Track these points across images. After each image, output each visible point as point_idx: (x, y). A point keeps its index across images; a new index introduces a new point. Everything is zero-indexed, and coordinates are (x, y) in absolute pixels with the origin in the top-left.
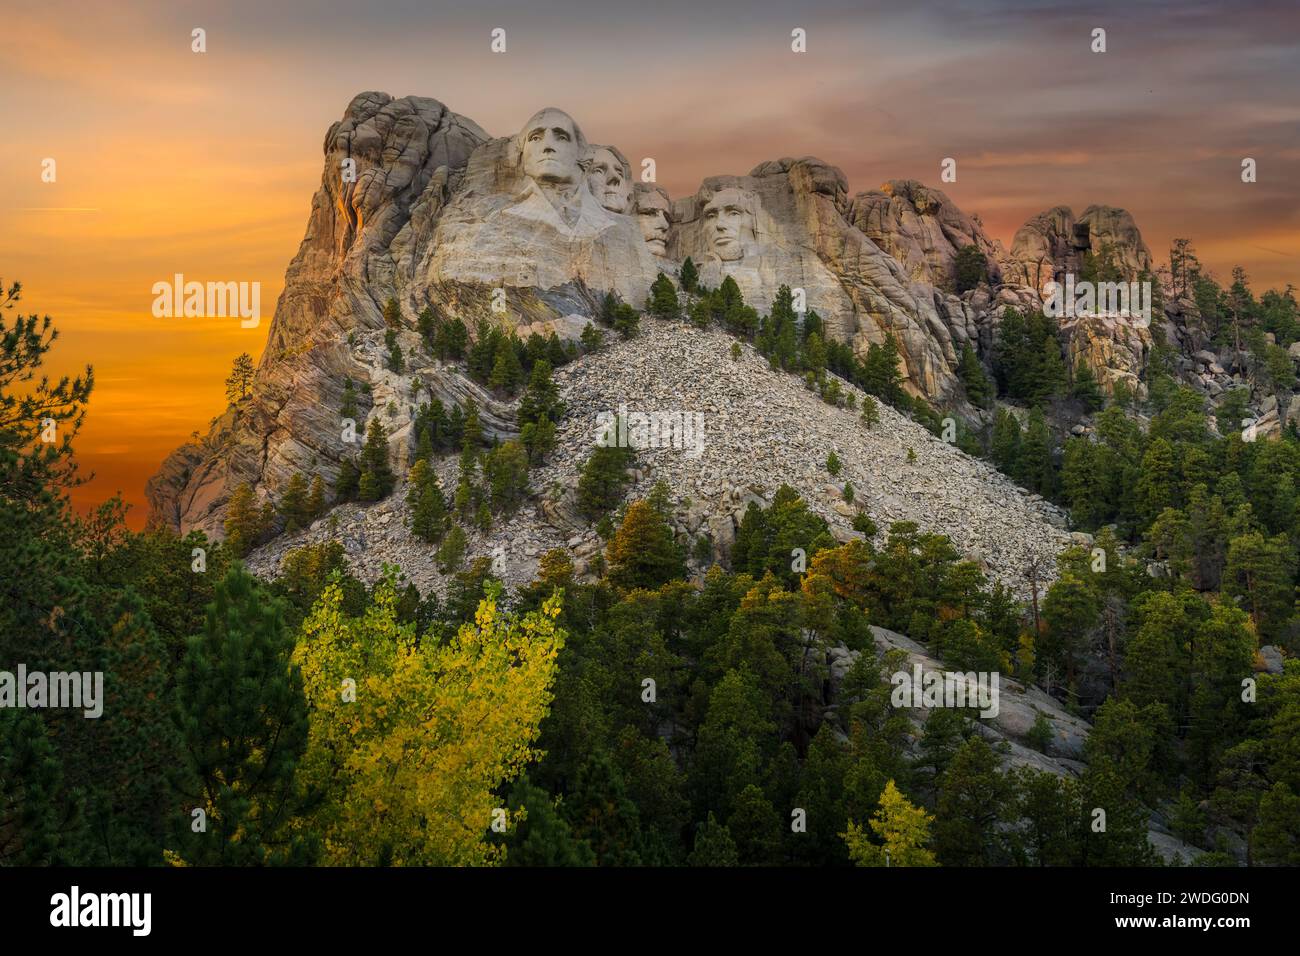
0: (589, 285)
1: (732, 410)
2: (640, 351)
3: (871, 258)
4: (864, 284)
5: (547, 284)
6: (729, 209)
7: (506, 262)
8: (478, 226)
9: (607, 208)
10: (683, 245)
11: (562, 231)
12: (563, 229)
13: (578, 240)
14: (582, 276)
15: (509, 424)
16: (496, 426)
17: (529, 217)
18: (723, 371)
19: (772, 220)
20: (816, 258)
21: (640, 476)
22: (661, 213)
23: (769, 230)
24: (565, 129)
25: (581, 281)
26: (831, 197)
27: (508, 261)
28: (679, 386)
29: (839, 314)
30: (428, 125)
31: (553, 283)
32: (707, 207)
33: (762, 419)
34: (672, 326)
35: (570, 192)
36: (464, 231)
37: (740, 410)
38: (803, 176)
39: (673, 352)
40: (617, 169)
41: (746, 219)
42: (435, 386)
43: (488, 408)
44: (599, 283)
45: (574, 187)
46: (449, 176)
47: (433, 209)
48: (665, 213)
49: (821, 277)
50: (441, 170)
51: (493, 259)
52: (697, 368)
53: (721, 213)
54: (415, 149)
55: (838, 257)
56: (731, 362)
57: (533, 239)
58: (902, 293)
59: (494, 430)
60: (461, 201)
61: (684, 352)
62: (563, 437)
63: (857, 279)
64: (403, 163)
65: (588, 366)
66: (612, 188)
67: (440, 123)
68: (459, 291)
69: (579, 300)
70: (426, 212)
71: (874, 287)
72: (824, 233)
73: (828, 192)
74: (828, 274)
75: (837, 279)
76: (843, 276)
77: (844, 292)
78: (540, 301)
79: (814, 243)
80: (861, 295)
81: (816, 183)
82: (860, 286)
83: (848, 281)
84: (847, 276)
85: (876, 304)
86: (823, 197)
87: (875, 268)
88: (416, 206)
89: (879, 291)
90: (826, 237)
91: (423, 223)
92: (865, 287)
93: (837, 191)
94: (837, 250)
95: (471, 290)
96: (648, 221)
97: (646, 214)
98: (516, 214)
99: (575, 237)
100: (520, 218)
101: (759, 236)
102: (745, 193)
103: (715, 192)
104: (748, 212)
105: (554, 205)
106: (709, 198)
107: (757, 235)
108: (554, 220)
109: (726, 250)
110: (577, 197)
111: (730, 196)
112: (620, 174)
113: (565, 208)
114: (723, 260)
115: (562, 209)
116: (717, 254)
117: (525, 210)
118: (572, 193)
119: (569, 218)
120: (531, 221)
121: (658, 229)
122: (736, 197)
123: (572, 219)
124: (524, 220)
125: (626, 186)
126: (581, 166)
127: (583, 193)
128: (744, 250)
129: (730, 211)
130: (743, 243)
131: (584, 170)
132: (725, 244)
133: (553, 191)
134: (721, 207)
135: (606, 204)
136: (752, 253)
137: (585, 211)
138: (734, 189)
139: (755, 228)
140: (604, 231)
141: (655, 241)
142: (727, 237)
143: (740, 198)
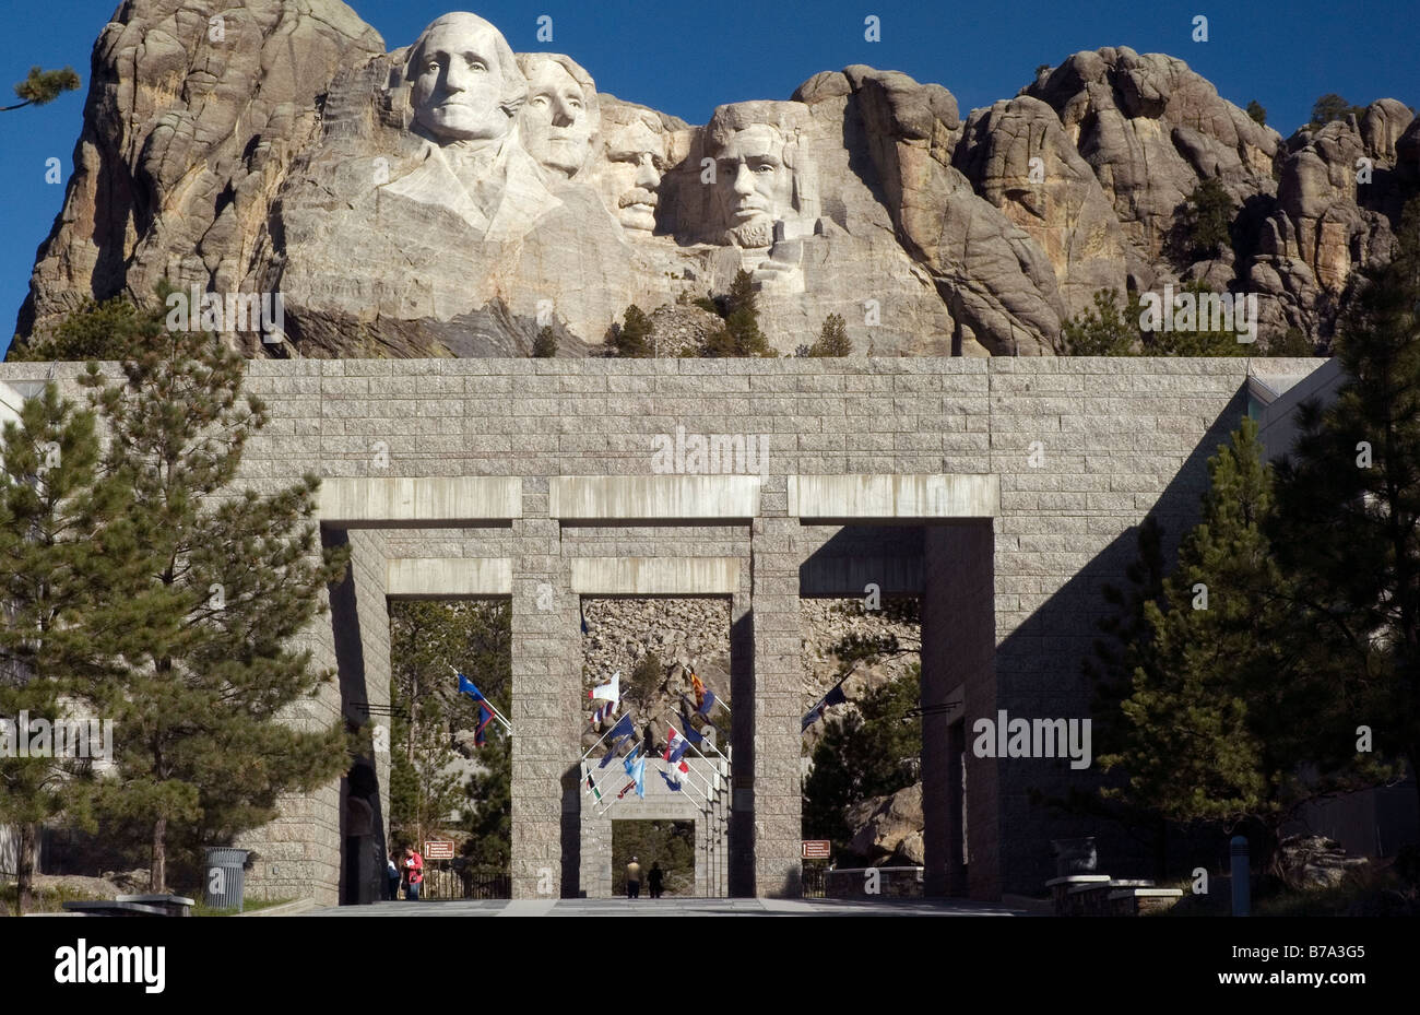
0: (515, 309)
3: (985, 245)
4: (973, 290)
5: (448, 313)
7: (384, 278)
8: (343, 216)
9: (552, 165)
11: (474, 223)
13: (500, 237)
14: (503, 296)
17: (420, 199)
20: (895, 244)
22: (648, 158)
24: (482, 52)
25: (502, 304)
26: (922, 143)
27: (387, 275)
29: (929, 340)
30: (261, 23)
31: (458, 310)
32: (721, 157)
35: (490, 154)
36: (322, 224)
38: (878, 107)
40: (570, 96)
41: (783, 178)
44: (531, 306)
45: (496, 143)
48: (656, 160)
49: (903, 277)
51: (363, 273)
53: (744, 169)
54: (239, 69)
55: (931, 244)
57: (427, 237)
58: (1037, 303)
60: (315, 167)
63: (961, 281)
64: (222, 96)
66: (561, 131)
67: (280, 17)
68: (311, 324)
69: (497, 334)
70: (258, 186)
71: (989, 296)
72: (909, 203)
73: (916, 136)
74: (915, 273)
75: (929, 280)
76: (938, 275)
77: (941, 303)
78: (436, 341)
79: (893, 220)
80: (966, 310)
81: (897, 123)
82: (966, 293)
83: (947, 285)
84: (945, 275)
85: (990, 323)
86: (908, 144)
87: (992, 262)
88: (244, 177)
89: (996, 301)
90: (912, 210)
91: (255, 204)
92: (973, 296)
93: (934, 130)
94: (929, 233)
95: (329, 324)
96: (626, 172)
97: (622, 161)
98: (402, 193)
99: (494, 232)
100: (408, 200)
101: (804, 205)
102: (784, 131)
103: (733, 132)
104: (787, 166)
105: (463, 177)
106: (726, 143)
107: (802, 204)
108: (462, 204)
109: (748, 230)
110: (501, 161)
111: (757, 139)
112: (575, 104)
113: (480, 183)
114: (744, 246)
115: (474, 183)
116: (736, 235)
117: (415, 187)
118: (493, 154)
119: (487, 199)
120: (425, 206)
121: (643, 186)
122: (767, 140)
123: (492, 202)
124: (414, 203)
125: (585, 122)
126: (506, 110)
127: (510, 154)
128: (778, 229)
129: (757, 164)
130: (777, 217)
131: (511, 116)
132: (748, 218)
133: (461, 151)
134: (743, 159)
135: (551, 159)
136: (789, 234)
137: (513, 186)
138: (764, 127)
139: (799, 191)
140: (540, 218)
141: (637, 206)
142: (752, 208)
143: (772, 143)
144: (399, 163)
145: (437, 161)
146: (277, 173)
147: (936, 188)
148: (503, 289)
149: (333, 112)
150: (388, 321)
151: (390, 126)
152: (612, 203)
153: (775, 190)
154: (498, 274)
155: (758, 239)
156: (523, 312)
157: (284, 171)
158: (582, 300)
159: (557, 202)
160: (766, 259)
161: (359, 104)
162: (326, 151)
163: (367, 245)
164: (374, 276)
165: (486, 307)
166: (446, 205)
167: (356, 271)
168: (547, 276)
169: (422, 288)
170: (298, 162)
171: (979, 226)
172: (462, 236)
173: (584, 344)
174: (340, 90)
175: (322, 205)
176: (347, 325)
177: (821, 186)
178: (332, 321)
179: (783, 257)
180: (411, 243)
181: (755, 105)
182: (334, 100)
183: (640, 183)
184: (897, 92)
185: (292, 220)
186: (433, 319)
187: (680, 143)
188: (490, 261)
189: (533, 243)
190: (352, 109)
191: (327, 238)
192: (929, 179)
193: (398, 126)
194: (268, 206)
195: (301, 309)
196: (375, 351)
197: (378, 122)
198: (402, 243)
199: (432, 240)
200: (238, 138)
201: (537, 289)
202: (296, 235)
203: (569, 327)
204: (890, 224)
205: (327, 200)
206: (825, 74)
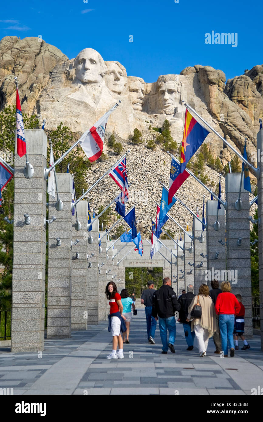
3: (233, 113)
4: (229, 126)
5: (85, 130)
7: (67, 121)
8: (56, 104)
9: (114, 92)
12: (92, 105)
13: (99, 110)
17: (78, 99)
18: (157, 170)
20: (208, 113)
21: (116, 219)
22: (140, 91)
24: (94, 59)
26: (216, 85)
29: (217, 139)
30: (35, 52)
32: (160, 90)
34: (138, 149)
35: (97, 87)
36: (50, 106)
38: (204, 76)
39: (137, 161)
40: (119, 73)
41: (177, 95)
45: (98, 84)
46: (43, 78)
48: (142, 91)
49: (210, 122)
50: (41, 75)
52: (146, 169)
53: (166, 93)
54: (29, 65)
55: (218, 113)
56: (162, 166)
57: (79, 110)
58: (247, 129)
60: (49, 91)
61: (142, 161)
63: (226, 123)
64: (24, 72)
65: (101, 168)
66: (117, 82)
67: (40, 51)
70: (33, 96)
71: (234, 127)
72: (212, 102)
73: (214, 83)
74: (213, 121)
75: (217, 123)
76: (220, 122)
77: (220, 129)
79: (207, 106)
80: (227, 131)
81: (209, 80)
82: (228, 127)
83: (222, 124)
84: (222, 122)
85: (234, 135)
86: (212, 86)
87: (235, 118)
88: (29, 93)
89: (236, 129)
90: (213, 104)
91: (32, 101)
92: (230, 127)
93: (219, 82)
94: (217, 110)
96: (134, 94)
97: (133, 91)
98: (73, 98)
99: (98, 108)
100: (74, 100)
102: (178, 83)
103: (163, 83)
104: (178, 92)
105: (89, 93)
106: (161, 86)
108: (89, 101)
109: (168, 110)
110: (100, 89)
111: (170, 85)
112: (120, 75)
113: (94, 95)
114: (167, 114)
115: (92, 95)
116: (164, 111)
117: (76, 96)
118: (98, 87)
119: (96, 100)
120: (79, 101)
121: (139, 98)
122: (173, 85)
123: (97, 100)
124: (76, 100)
125: (123, 80)
126: (101, 75)
127: (102, 87)
128: (176, 109)
129: (170, 91)
130: (176, 106)
131: (103, 77)
132: (168, 106)
133: (89, 87)
134: (166, 90)
135: (114, 90)
136: (179, 111)
137: (103, 96)
138: (172, 81)
139: (182, 99)
140: (111, 105)
141: (137, 104)
142: (169, 104)
143: (175, 86)
144: (72, 89)
145: (82, 89)
146: (38, 93)
147: (219, 98)
149: (54, 76)
151: (69, 80)
152: (130, 103)
153: (175, 99)
155: (171, 112)
157: (40, 92)
158: (122, 128)
160: (173, 118)
161: (61, 74)
162: (52, 87)
163: (63, 111)
164: (65, 120)
166: (84, 101)
167: (59, 119)
168: (112, 120)
169: (78, 123)
170: (44, 90)
171: (231, 108)
172: (89, 109)
173: (123, 140)
174: (56, 70)
175: (51, 101)
177: (188, 97)
179: (177, 117)
180: (75, 111)
181: (170, 75)
182: (54, 73)
183: (138, 97)
184: (209, 71)
185: (42, 105)
186: (81, 132)
187: (149, 87)
188: (97, 116)
190: (59, 75)
191: (52, 110)
192: (217, 95)
193: (71, 79)
194: (36, 102)
197: (66, 79)
198: (72, 111)
199: (81, 110)
200: (28, 83)
201: (110, 124)
202: (43, 109)
203: (118, 135)
204: (206, 108)
205: (52, 99)
206: (189, 67)
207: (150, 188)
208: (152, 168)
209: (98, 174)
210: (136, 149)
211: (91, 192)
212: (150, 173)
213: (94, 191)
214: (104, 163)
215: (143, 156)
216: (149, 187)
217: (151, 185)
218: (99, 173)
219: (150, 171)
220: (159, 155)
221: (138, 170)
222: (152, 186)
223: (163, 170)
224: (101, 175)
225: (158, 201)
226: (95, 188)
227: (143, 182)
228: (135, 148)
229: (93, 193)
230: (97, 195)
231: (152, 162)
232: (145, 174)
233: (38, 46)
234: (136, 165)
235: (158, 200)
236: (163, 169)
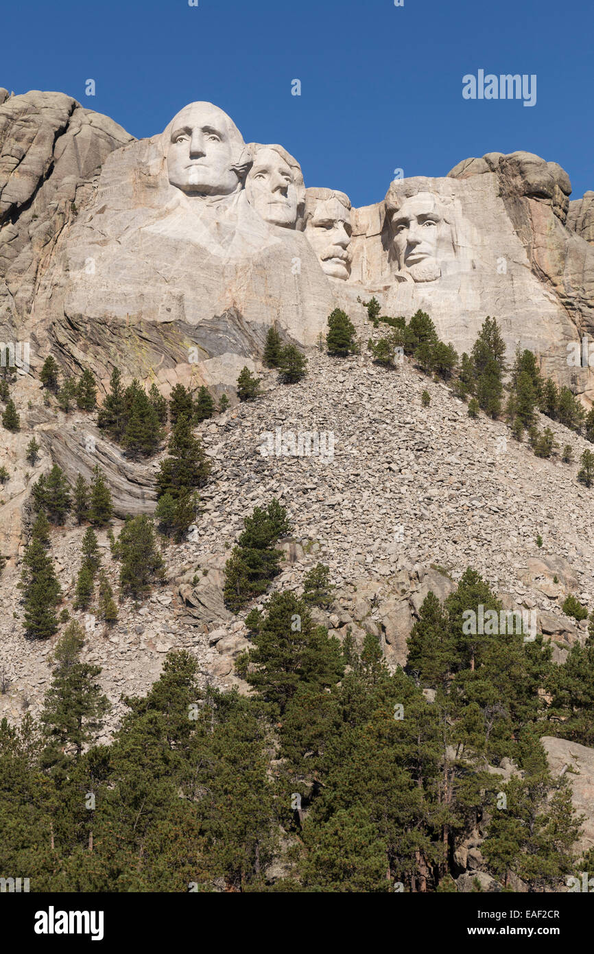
0: (247, 316)
1: (416, 468)
2: (307, 396)
5: (195, 318)
6: (423, 219)
7: (145, 291)
8: (113, 248)
9: (271, 222)
10: (369, 263)
11: (213, 252)
12: (215, 250)
14: (238, 306)
15: (146, 489)
16: (130, 493)
17: (173, 236)
18: (408, 419)
19: (475, 230)
20: (531, 275)
21: (299, 553)
22: (340, 225)
23: (471, 242)
24: (217, 128)
25: (237, 312)
26: (547, 201)
27: (148, 290)
28: (353, 439)
29: (560, 344)
31: (203, 315)
32: (396, 217)
33: (454, 479)
34: (348, 365)
35: (223, 204)
36: (94, 254)
37: (426, 468)
38: (513, 176)
39: (348, 397)
40: (283, 174)
41: (443, 230)
42: (57, 445)
43: (121, 471)
44: (259, 315)
46: (77, 188)
47: (58, 227)
49: (537, 299)
50: (69, 180)
51: (129, 288)
52: (377, 416)
53: (413, 223)
54: (37, 155)
55: (558, 274)
56: (419, 408)
57: (178, 263)
59: (127, 497)
60: (91, 218)
61: (361, 395)
62: (209, 505)
63: (582, 300)
64: (22, 173)
65: (244, 417)
66: (278, 197)
67: (68, 125)
68: (89, 328)
69: (234, 335)
70: (49, 233)
72: (539, 244)
73: (543, 195)
74: (546, 296)
75: (557, 301)
76: (564, 297)
77: (567, 317)
78: (186, 338)
79: (529, 258)
81: (529, 185)
83: (571, 304)
84: (569, 297)
86: (537, 201)
88: (38, 226)
90: (542, 249)
91: (47, 246)
93: (554, 193)
94: (555, 266)
95: (103, 326)
96: (324, 235)
97: (322, 227)
98: (158, 232)
99: (230, 258)
100: (163, 237)
101: (460, 250)
102: (443, 198)
103: (404, 198)
104: (446, 222)
105: (204, 220)
106: (398, 206)
107: (458, 249)
109: (419, 269)
110: (233, 209)
111: (423, 202)
112: (287, 179)
113: (217, 223)
114: (416, 281)
115: (214, 224)
116: (410, 274)
117: (170, 227)
118: (227, 205)
119: (223, 236)
121: (337, 244)
122: (430, 203)
123: (227, 237)
124: (168, 238)
126: (236, 172)
127: (240, 205)
129: (425, 220)
130: (440, 260)
131: (240, 178)
132: (419, 261)
133: (203, 202)
134: (413, 217)
135: (270, 217)
137: (243, 227)
138: (428, 194)
139: (455, 240)
140: (265, 250)
141: (333, 259)
142: (421, 253)
143: (435, 205)
144: (155, 212)
145: (185, 209)
146: (64, 225)
147: (558, 234)
148: (238, 302)
149: (106, 181)
150: (148, 323)
151: (149, 188)
153: (438, 239)
154: (234, 290)
155: (427, 275)
156: (253, 319)
157: (69, 224)
158: (298, 313)
159: (278, 240)
161: (125, 174)
162: (100, 207)
163: (131, 268)
164: (137, 290)
165: (224, 314)
166: (192, 239)
167: (123, 287)
168: (270, 292)
169: (175, 298)
170: (80, 216)
172: (205, 261)
173: (301, 346)
174: (111, 166)
176: (116, 327)
177: (472, 235)
178: (105, 324)
180: (166, 266)
181: (422, 179)
182: (106, 173)
183: (335, 242)
184: (527, 163)
185: (74, 254)
186: (183, 322)
187: (364, 216)
188: (226, 280)
189: (260, 268)
190: (120, 178)
191: (101, 265)
192: (553, 226)
193: (155, 186)
195: (81, 316)
196: (139, 346)
197: (139, 186)
198: (159, 267)
199: (182, 264)
200: (35, 205)
201: (264, 301)
202: (76, 263)
203: (289, 332)
204: (526, 260)
205: (102, 238)
206: (470, 159)
207: (393, 466)
208: (392, 415)
209: (237, 434)
210: (341, 368)
211: (218, 482)
212: (389, 428)
213: (228, 479)
214: (253, 404)
215: (362, 384)
216: (389, 463)
217: (396, 457)
218: (240, 430)
219: (388, 421)
220: (407, 382)
221: (353, 419)
222: (399, 462)
223: (425, 420)
224: (246, 435)
225: (420, 502)
226: (232, 471)
227: (370, 450)
228: (339, 365)
229: (226, 484)
230: (238, 489)
231: (390, 399)
232: (374, 429)
233: (63, 111)
234: (346, 406)
235: (421, 499)
236: (424, 416)
